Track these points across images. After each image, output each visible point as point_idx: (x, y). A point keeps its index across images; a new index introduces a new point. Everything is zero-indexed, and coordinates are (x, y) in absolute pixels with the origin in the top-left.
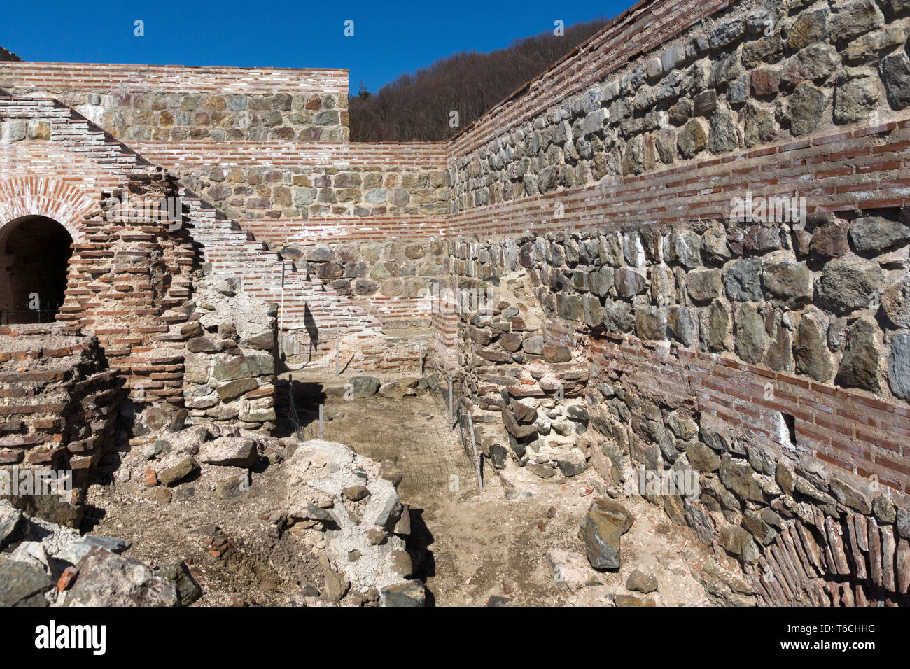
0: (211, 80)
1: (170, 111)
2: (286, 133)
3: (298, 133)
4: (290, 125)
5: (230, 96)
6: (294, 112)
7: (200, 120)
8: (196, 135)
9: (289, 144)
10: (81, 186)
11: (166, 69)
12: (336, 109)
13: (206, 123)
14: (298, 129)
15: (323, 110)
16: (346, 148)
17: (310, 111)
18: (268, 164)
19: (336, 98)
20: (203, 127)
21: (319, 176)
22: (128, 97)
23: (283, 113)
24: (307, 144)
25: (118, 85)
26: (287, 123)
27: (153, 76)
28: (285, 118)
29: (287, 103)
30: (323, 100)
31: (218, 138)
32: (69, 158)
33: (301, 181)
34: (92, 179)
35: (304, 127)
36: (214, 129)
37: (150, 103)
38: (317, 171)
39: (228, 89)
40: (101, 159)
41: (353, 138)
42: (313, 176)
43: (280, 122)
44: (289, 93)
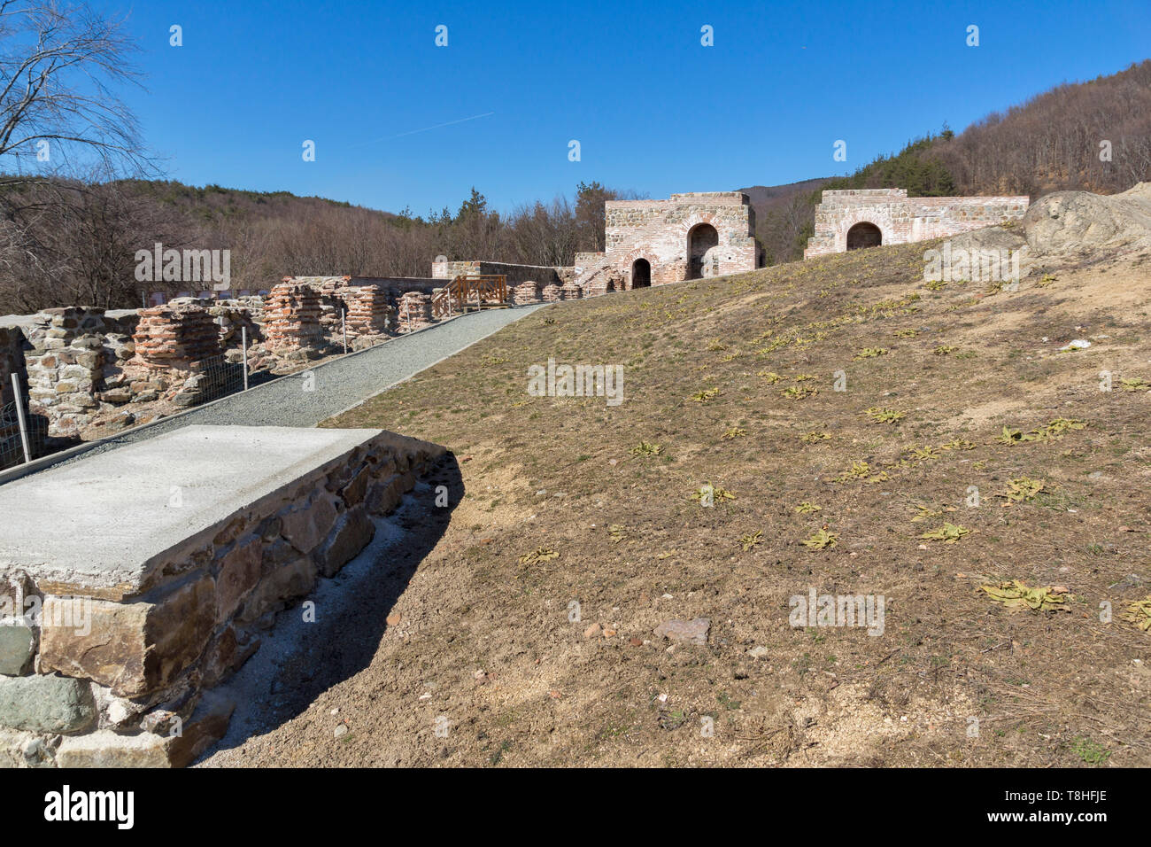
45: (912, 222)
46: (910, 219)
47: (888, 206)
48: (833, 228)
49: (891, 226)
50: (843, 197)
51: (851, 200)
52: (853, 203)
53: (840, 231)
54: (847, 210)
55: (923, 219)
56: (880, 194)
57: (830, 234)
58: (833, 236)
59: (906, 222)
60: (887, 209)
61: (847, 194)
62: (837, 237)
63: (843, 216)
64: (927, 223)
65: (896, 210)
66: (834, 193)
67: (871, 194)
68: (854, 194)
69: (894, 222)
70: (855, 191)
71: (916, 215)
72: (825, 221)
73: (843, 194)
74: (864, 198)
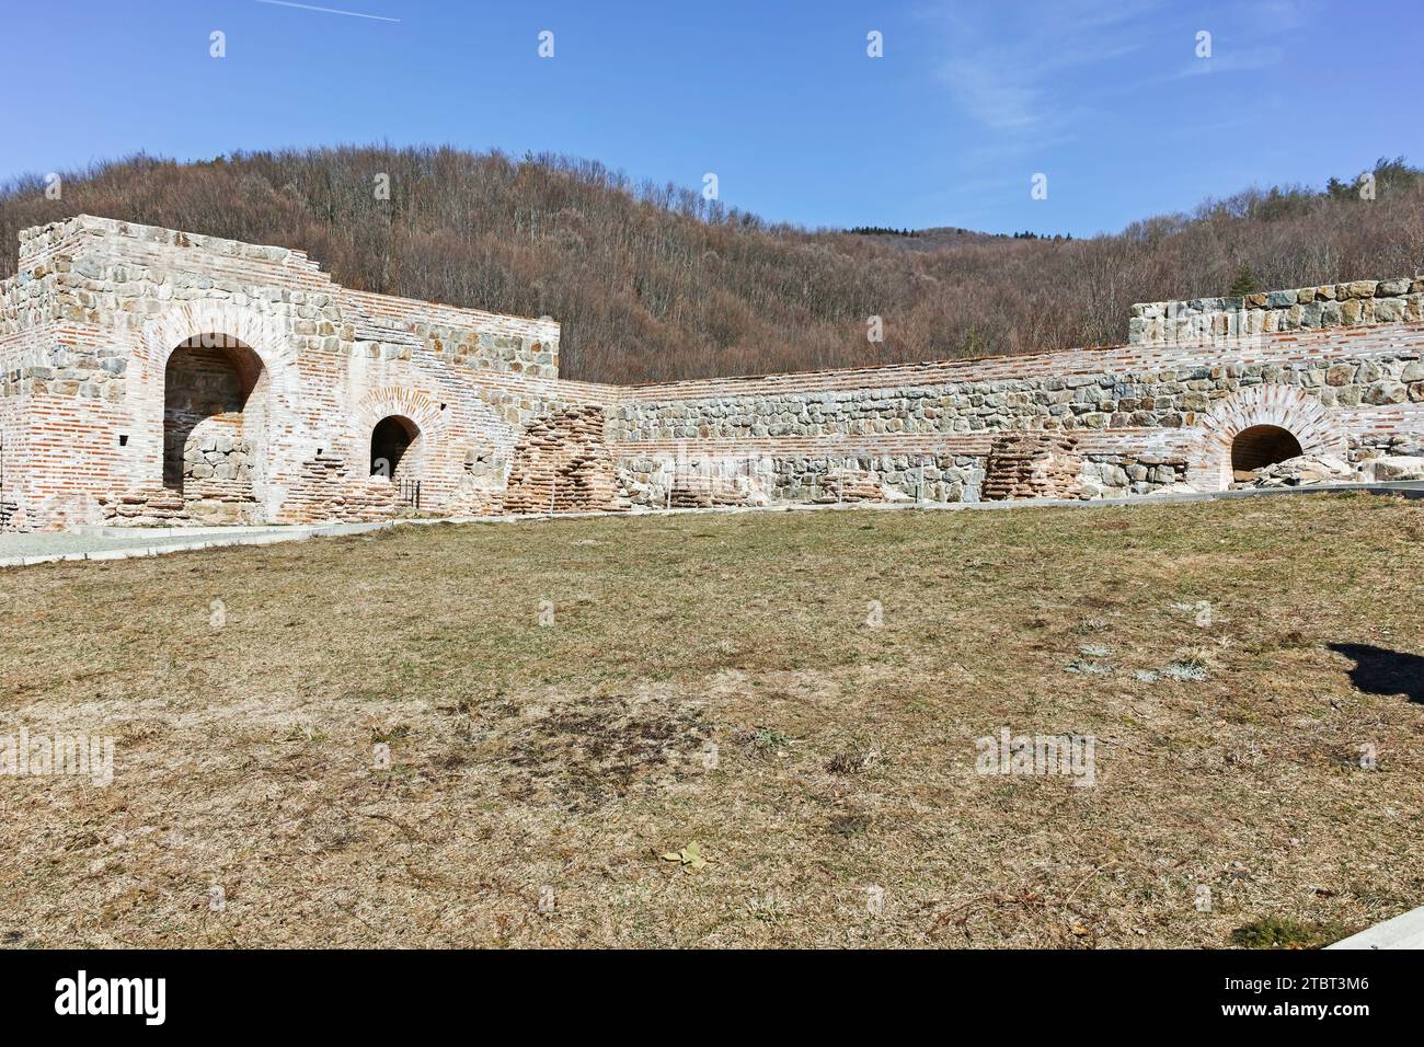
0: (470, 320)
1: (440, 340)
2: (517, 367)
3: (525, 368)
4: (520, 361)
5: (482, 334)
6: (523, 351)
7: (461, 350)
8: (458, 361)
9: (520, 376)
10: (428, 397)
11: (440, 306)
12: (551, 352)
13: (465, 353)
14: (526, 365)
15: (542, 352)
16: (556, 382)
17: (534, 352)
18: (504, 390)
19: (552, 345)
20: (463, 356)
21: (537, 402)
22: (413, 326)
23: (517, 352)
24: (531, 378)
25: (406, 315)
26: (518, 360)
27: (431, 311)
28: (517, 356)
29: (519, 343)
30: (543, 345)
31: (473, 366)
32: (422, 376)
33: (524, 405)
34: (435, 392)
35: (530, 364)
36: (469, 358)
37: (428, 333)
38: (536, 399)
39: (481, 328)
40: (442, 379)
41: (560, 377)
42: (533, 403)
43: (514, 358)
44: (522, 337)
45: (347, 351)
46: (342, 344)
47: (286, 298)
48: (120, 341)
49: (294, 356)
50: (153, 246)
51: (178, 262)
52: (183, 270)
53: (142, 354)
54: (164, 291)
55: (373, 348)
56: (263, 258)
57: (110, 361)
58: (119, 368)
59: (330, 350)
60: (282, 306)
61: (164, 241)
62: (133, 370)
63: (154, 307)
64: (382, 358)
65: (306, 311)
66: (125, 230)
67: (236, 254)
68: (186, 244)
69: (302, 345)
70: (190, 236)
71: (355, 333)
72: (93, 316)
73: (151, 238)
74: (219, 262)
